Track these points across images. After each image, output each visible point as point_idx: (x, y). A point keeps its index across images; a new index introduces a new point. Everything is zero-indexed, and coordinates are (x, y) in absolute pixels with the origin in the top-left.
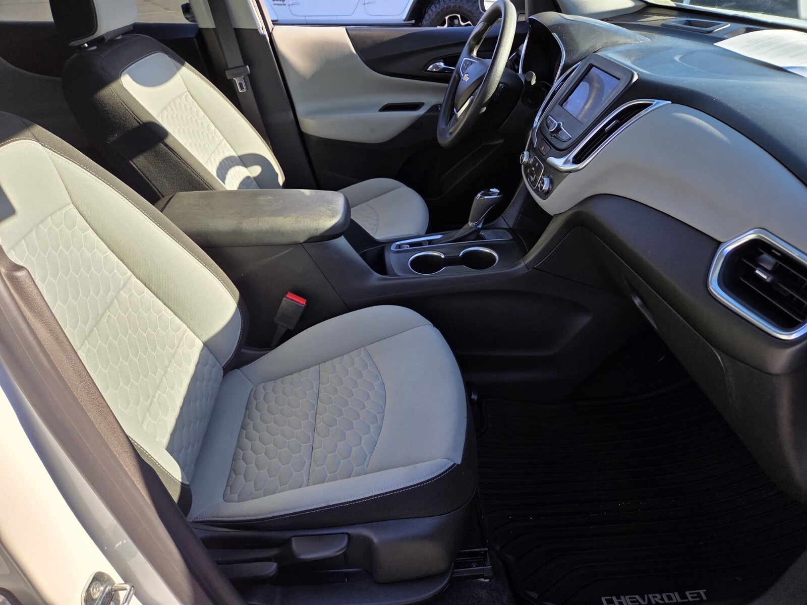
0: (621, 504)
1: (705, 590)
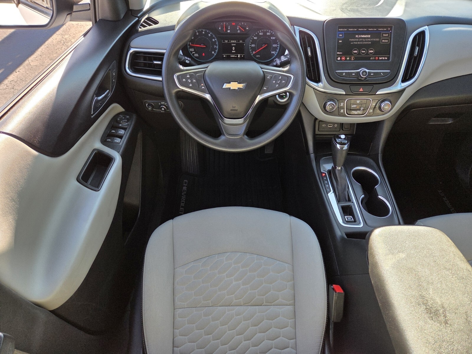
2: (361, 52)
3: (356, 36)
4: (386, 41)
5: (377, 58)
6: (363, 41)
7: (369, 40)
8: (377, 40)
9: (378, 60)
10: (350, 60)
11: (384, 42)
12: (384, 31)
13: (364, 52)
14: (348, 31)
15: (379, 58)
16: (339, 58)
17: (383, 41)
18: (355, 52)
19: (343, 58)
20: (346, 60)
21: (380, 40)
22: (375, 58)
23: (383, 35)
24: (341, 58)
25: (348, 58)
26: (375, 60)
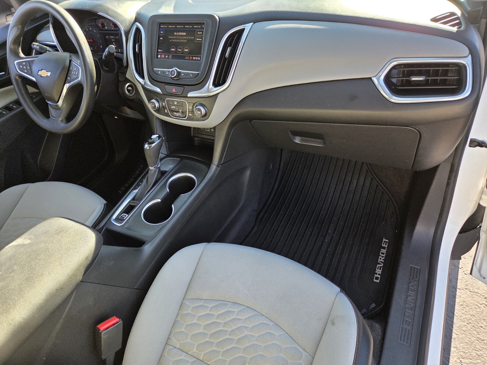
0: (326, 239)
1: (384, 238)
2: (178, 50)
3: (175, 33)
4: (199, 39)
5: (191, 58)
6: (180, 39)
7: (185, 38)
8: (192, 38)
9: (192, 60)
10: (168, 58)
11: (198, 41)
12: (198, 28)
13: (181, 50)
14: (168, 28)
15: (193, 58)
16: (160, 55)
17: (197, 39)
18: (173, 50)
19: (163, 56)
20: (165, 58)
21: (195, 38)
22: (189, 58)
23: (197, 33)
24: (161, 55)
25: (167, 57)
26: (189, 59)
